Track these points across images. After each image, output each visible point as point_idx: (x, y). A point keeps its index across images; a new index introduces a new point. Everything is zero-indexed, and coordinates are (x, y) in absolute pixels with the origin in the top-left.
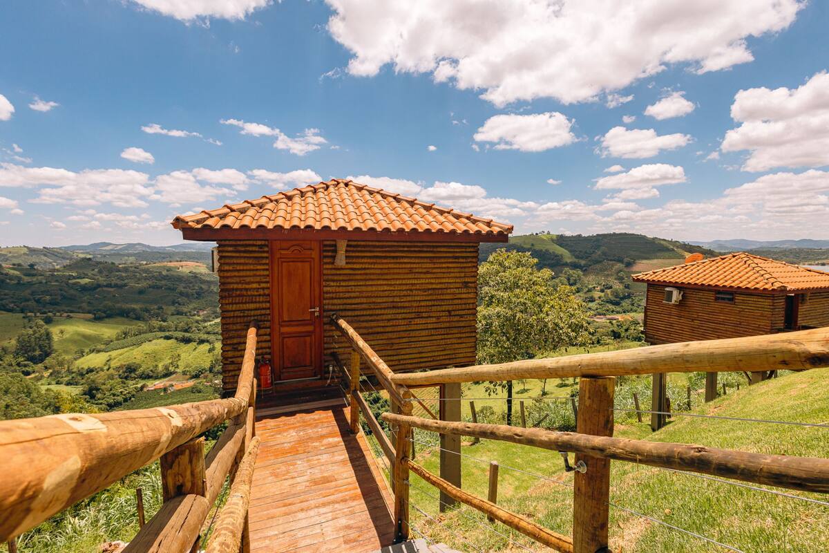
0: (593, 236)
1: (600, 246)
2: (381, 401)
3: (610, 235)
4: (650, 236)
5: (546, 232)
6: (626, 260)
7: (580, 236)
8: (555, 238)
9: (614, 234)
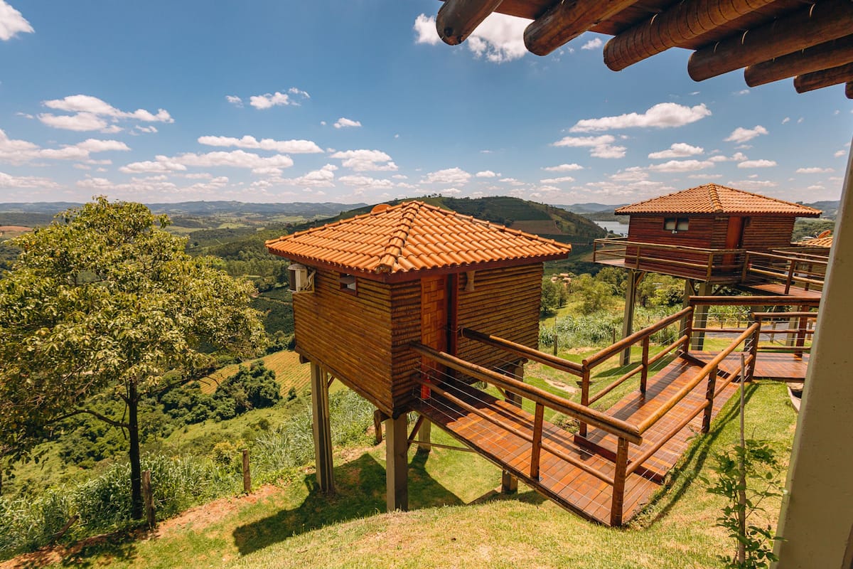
0: (479, 199)
1: (484, 208)
2: (265, 373)
3: (493, 198)
4: (526, 199)
5: (438, 194)
6: (506, 221)
7: (468, 198)
8: (445, 200)
9: (497, 198)
